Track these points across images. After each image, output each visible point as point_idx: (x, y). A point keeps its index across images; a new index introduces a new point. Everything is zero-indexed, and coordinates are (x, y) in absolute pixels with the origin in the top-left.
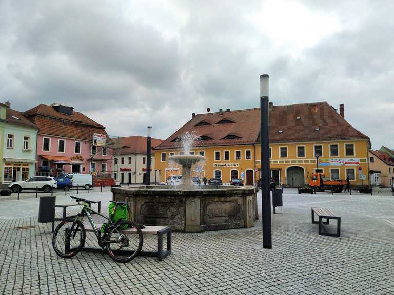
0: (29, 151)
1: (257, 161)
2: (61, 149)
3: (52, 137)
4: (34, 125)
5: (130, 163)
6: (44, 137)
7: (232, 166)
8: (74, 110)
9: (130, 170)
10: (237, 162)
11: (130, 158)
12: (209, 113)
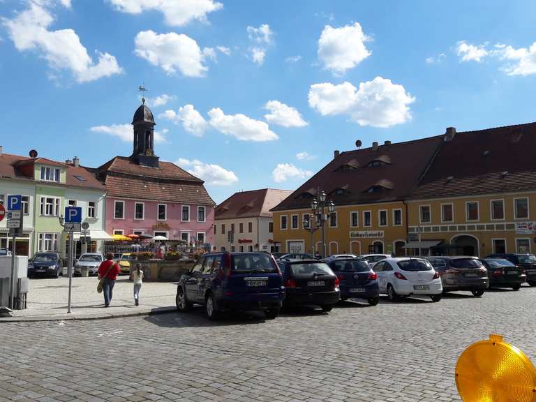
0: (96, 220)
1: (409, 227)
3: (126, 200)
4: (103, 186)
5: (250, 230)
6: (115, 201)
7: (375, 235)
8: (160, 160)
9: (251, 241)
10: (381, 229)
11: (250, 224)
12: (357, 149)
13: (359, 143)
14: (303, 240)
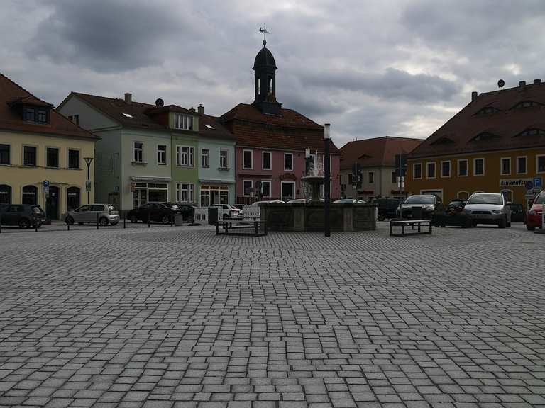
0: (227, 170)
2: (267, 165)
3: (254, 149)
4: (231, 135)
5: (371, 181)
6: (244, 150)
8: (283, 107)
9: (372, 193)
11: (371, 175)
12: (500, 89)
13: (501, 83)
14: (442, 190)
